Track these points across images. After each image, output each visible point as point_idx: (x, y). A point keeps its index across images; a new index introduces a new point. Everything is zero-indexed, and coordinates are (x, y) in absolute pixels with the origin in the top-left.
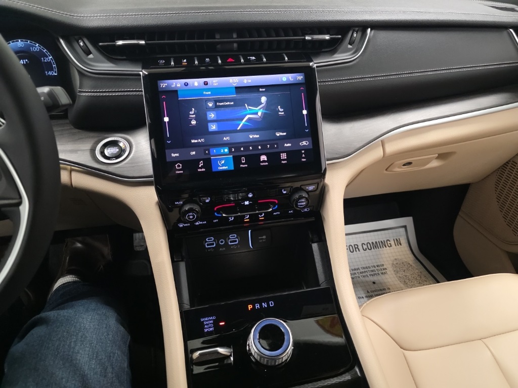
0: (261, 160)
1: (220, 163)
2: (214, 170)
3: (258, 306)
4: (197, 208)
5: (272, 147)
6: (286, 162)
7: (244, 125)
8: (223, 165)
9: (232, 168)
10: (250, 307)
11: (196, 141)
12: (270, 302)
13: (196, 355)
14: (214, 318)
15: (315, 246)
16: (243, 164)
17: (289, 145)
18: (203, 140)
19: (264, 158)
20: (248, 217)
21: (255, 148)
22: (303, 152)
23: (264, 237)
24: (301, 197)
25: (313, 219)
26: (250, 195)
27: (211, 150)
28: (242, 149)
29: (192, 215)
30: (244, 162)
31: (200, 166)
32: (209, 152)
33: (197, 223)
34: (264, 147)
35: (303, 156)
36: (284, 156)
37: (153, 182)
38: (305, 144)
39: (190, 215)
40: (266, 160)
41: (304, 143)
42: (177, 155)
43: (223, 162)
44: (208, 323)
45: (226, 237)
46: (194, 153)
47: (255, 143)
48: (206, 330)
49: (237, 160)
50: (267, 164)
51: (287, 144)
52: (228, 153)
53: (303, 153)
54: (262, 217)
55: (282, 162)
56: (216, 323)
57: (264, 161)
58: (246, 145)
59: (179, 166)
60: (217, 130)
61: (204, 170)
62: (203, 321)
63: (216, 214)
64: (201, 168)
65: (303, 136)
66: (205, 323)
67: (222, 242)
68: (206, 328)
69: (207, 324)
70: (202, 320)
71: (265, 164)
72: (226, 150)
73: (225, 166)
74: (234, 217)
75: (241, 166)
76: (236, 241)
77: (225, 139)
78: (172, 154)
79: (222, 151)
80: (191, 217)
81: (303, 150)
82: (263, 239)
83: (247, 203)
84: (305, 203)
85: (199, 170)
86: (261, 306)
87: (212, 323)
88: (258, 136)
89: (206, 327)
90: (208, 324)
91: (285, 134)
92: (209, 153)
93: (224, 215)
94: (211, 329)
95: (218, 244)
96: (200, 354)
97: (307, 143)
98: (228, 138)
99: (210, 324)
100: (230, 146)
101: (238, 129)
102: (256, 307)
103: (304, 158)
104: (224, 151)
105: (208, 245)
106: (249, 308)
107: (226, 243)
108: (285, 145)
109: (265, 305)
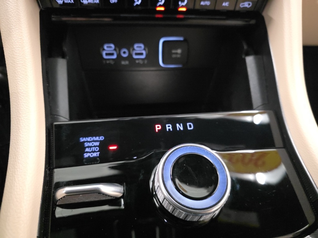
3: (170, 128)
10: (158, 127)
12: (188, 124)
13: (61, 193)
14: (102, 138)
15: (250, 61)
23: (179, 51)
25: (253, 22)
44: (90, 144)
45: (130, 46)
48: (86, 155)
54: (182, 7)
56: (103, 146)
62: (84, 142)
66: (86, 145)
67: (124, 53)
68: (87, 152)
69: (88, 147)
70: (82, 140)
76: (142, 54)
82: (177, 53)
86: (174, 127)
87: (97, 146)
89: (87, 150)
90: (91, 147)
94: (95, 155)
95: (119, 55)
96: (67, 193)
99: (95, 146)
102: (167, 128)
105: (106, 54)
106: (157, 129)
107: (130, 55)
109: (180, 127)
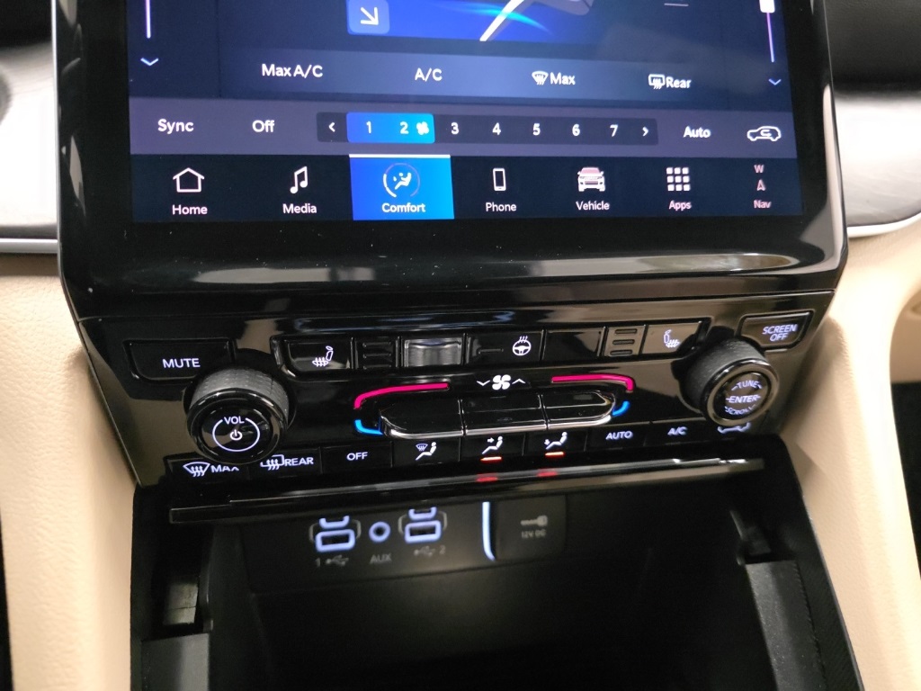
0: (582, 188)
1: (391, 184)
2: (361, 213)
4: (269, 392)
5: (630, 131)
6: (688, 206)
7: (510, 25)
8: (404, 195)
9: (447, 212)
11: (282, 72)
15: (759, 576)
16: (500, 198)
17: (703, 133)
18: (316, 70)
19: (591, 178)
20: (500, 443)
21: (558, 129)
22: (759, 169)
23: (542, 521)
24: (740, 371)
26: (521, 348)
27: (351, 118)
28: (497, 130)
29: (240, 428)
30: (503, 188)
31: (294, 190)
32: (341, 126)
33: (272, 465)
34: (595, 130)
35: (761, 186)
36: (678, 179)
37: (55, 255)
38: (768, 136)
39: (231, 427)
40: (602, 188)
41: (765, 133)
42: (187, 127)
43: (406, 181)
46: (269, 125)
47: (556, 110)
49: (469, 176)
50: (606, 206)
51: (694, 127)
52: (432, 140)
53: (760, 176)
54: (555, 449)
55: (673, 205)
57: (592, 195)
58: (517, 113)
59: (189, 181)
60: (385, 30)
61: (314, 210)
63: (358, 424)
64: (299, 199)
65: (759, 105)
67: (379, 532)
71: (596, 207)
72: (424, 128)
73: (415, 202)
74: (440, 442)
75: (489, 206)
76: (432, 530)
77: (419, 74)
78: (162, 122)
79: (404, 131)
80: (236, 435)
81: (759, 162)
82: (536, 527)
83: (501, 382)
84: (755, 397)
85: (289, 209)
88: (568, 80)
91: (685, 84)
92: (341, 134)
93: (394, 433)
95: (363, 540)
97: (774, 133)
98: (436, 74)
100: (444, 110)
101: (484, 38)
103: (763, 196)
104: (412, 129)
105: (326, 541)
107: (396, 537)
108: (688, 132)
